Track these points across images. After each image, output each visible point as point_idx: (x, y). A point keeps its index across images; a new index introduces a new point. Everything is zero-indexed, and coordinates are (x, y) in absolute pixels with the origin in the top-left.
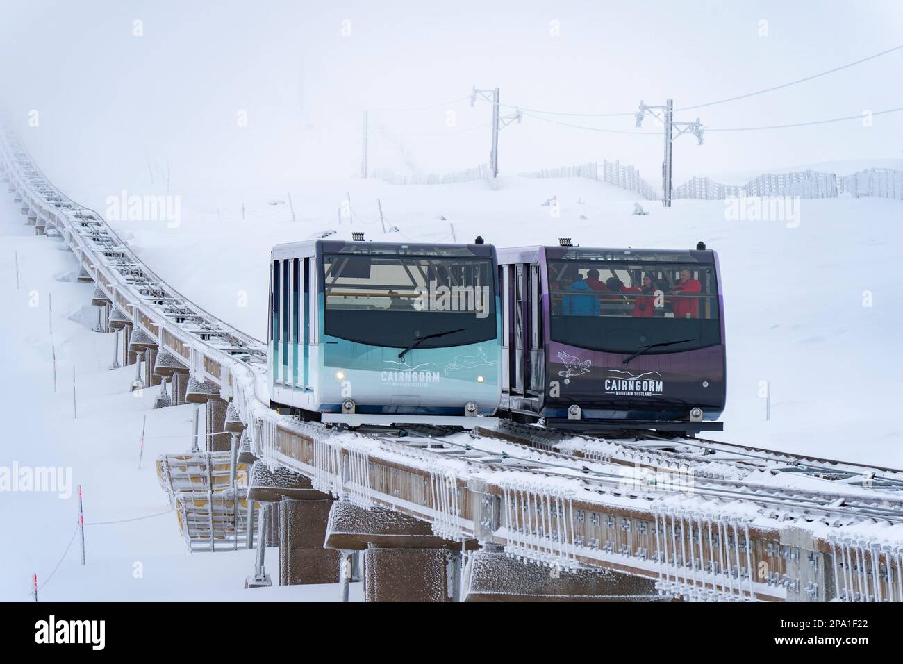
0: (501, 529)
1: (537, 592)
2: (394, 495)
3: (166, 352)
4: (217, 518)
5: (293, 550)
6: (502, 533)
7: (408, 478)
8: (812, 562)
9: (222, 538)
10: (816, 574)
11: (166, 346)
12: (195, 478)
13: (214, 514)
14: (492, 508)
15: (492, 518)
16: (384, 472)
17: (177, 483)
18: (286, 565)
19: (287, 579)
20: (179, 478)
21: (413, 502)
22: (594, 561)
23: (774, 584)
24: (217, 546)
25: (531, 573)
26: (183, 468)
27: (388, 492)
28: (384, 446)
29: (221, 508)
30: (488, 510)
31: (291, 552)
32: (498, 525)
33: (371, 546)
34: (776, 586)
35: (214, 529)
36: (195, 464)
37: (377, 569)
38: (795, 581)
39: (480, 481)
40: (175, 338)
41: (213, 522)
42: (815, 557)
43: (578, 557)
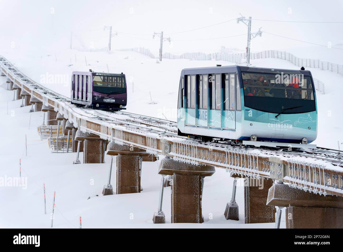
0: (171, 153)
1: (179, 170)
2: (131, 141)
3: (33, 97)
4: (59, 144)
5: (87, 154)
6: (171, 154)
7: (136, 137)
8: (280, 166)
9: (60, 149)
10: (281, 170)
11: (34, 96)
12: (48, 132)
13: (58, 143)
14: (169, 147)
15: (169, 150)
16: (127, 135)
17: (43, 134)
18: (86, 158)
19: (85, 162)
20: (43, 132)
21: (138, 144)
22: (204, 163)
23: (265, 172)
24: (59, 151)
25: (178, 165)
26: (44, 130)
27: (128, 140)
28: (127, 128)
29: (60, 141)
30: (167, 148)
31: (87, 155)
32: (170, 152)
33: (119, 154)
34: (266, 172)
35: (58, 147)
36: (47, 129)
37: (121, 161)
38: (273, 171)
39: (165, 139)
40: (37, 93)
41: (58, 145)
42: (281, 165)
43: (198, 161)
